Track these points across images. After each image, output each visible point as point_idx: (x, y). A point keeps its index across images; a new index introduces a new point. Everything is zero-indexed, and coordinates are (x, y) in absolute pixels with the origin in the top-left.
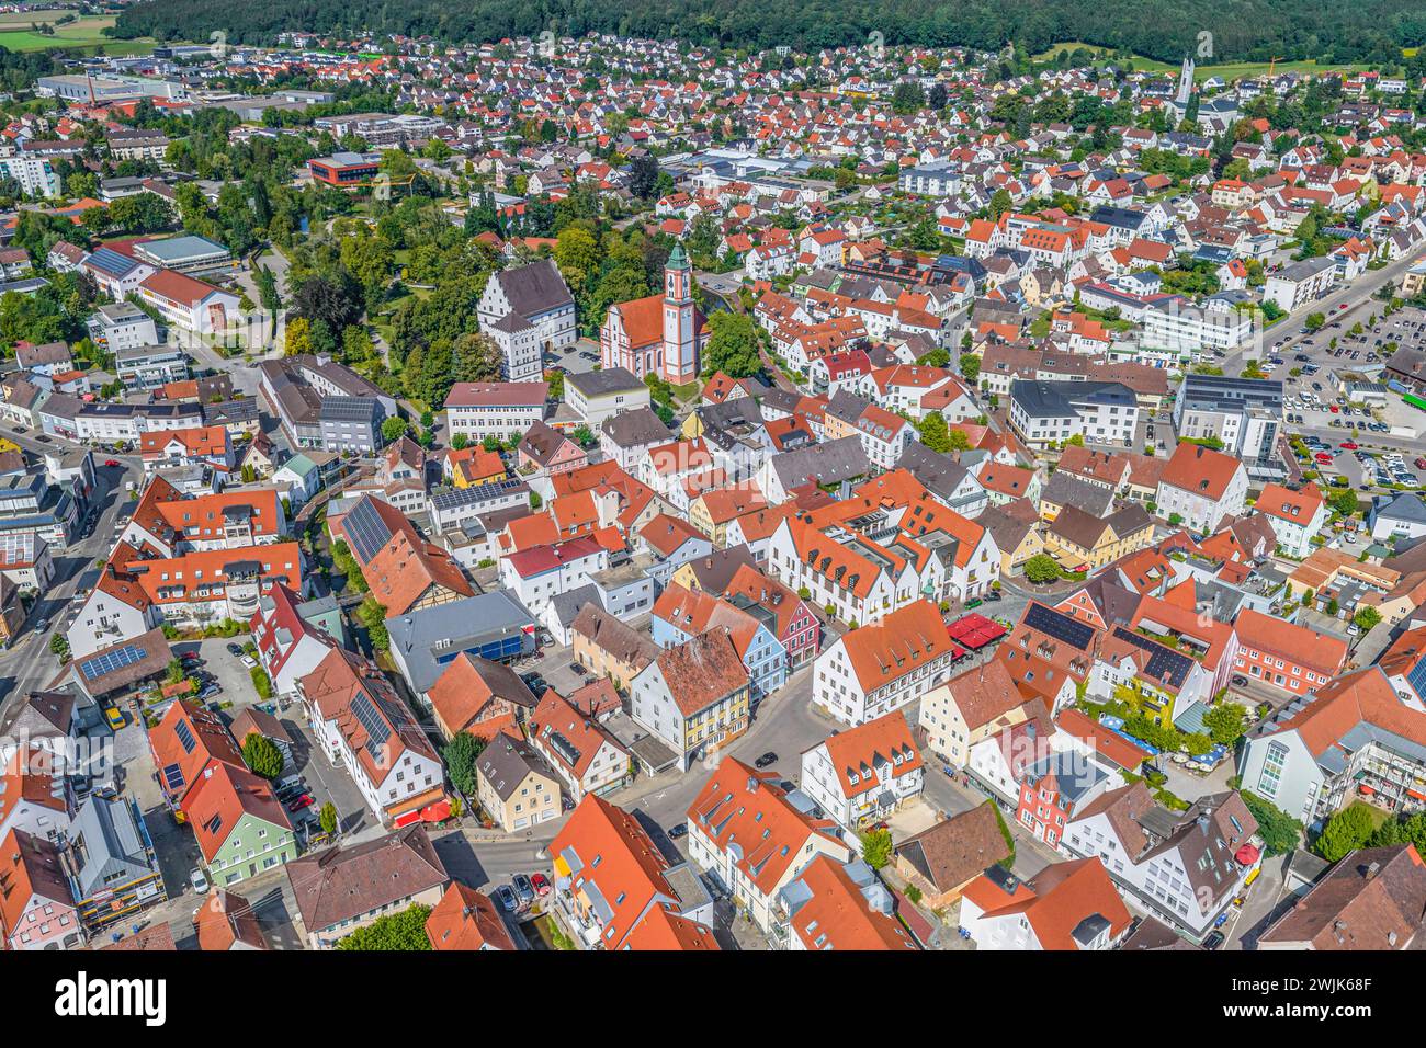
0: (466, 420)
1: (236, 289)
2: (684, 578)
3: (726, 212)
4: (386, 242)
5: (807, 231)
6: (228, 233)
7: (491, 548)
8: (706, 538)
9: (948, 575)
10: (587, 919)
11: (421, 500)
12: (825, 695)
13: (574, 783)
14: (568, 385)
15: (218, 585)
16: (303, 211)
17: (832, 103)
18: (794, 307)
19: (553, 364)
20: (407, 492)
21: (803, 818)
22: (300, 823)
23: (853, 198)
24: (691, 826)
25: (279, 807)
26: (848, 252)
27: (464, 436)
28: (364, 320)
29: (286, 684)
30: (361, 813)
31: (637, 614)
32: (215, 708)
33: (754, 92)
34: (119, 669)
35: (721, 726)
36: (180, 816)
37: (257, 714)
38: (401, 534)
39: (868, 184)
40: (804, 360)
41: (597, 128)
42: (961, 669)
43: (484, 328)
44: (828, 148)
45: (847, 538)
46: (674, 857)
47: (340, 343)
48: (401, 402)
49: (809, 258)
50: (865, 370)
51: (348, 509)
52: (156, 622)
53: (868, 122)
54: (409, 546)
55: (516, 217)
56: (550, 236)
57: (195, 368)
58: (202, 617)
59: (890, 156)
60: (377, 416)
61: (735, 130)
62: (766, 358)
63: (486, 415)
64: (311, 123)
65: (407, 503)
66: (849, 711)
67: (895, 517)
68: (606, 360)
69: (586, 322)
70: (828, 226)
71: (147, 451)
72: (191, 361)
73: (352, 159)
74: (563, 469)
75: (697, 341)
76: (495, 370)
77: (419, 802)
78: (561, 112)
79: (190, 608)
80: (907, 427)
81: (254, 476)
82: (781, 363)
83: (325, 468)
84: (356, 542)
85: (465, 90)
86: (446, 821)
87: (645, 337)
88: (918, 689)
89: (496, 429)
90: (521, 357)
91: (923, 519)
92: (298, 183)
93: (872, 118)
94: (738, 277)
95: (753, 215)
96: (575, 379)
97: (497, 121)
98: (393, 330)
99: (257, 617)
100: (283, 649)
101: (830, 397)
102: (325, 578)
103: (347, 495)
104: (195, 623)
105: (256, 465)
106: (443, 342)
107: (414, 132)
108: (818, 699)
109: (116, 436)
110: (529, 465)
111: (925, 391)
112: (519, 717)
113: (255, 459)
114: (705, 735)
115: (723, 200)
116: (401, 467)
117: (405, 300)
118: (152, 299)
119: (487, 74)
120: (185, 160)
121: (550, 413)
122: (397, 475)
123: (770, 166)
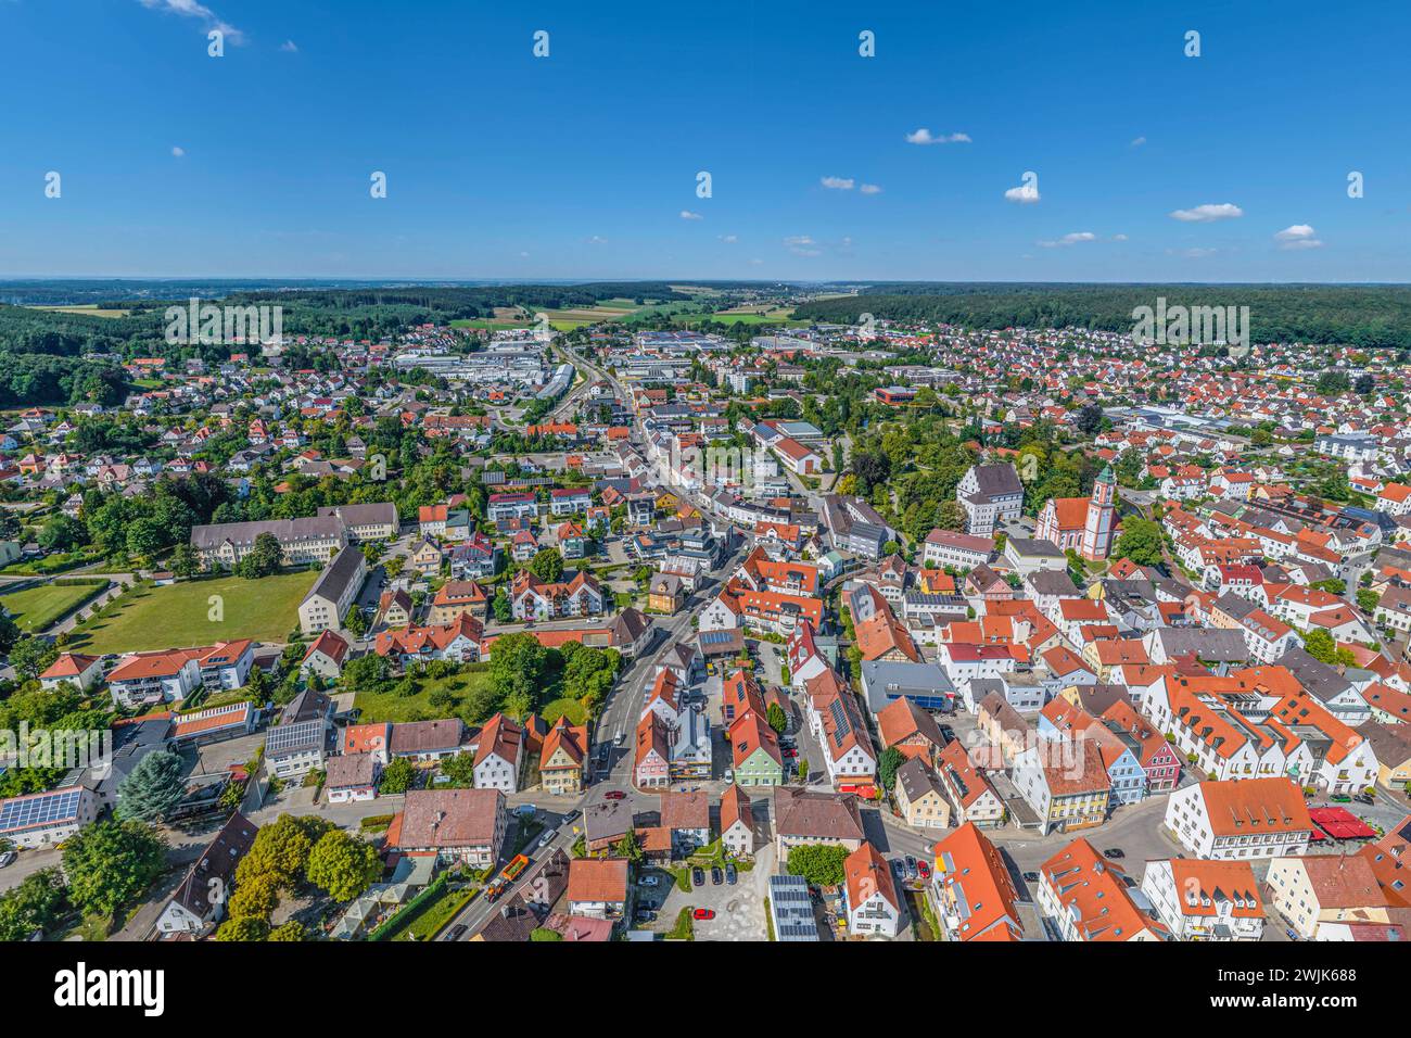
0: (935, 552)
1: (822, 453)
2: (1071, 696)
3: (1151, 449)
4: (910, 439)
5: (1219, 471)
6: (824, 423)
7: (936, 635)
8: (1094, 672)
9: (1317, 766)
10: (951, 909)
11: (899, 594)
12: (1177, 823)
13: (960, 810)
14: (1008, 544)
15: (776, 613)
16: (866, 416)
17: (1258, 382)
18: (1199, 524)
19: (1001, 529)
20: (891, 587)
21: (1140, 913)
22: (788, 765)
23: (1267, 452)
24: (1042, 877)
25: (778, 750)
26: (1255, 491)
27: (933, 562)
28: (887, 482)
29: (798, 680)
30: (822, 773)
31: (1029, 709)
32: (759, 681)
33: (1189, 370)
34: (719, 643)
35: (1080, 813)
36: (728, 735)
37: (779, 691)
38: (882, 612)
39: (1284, 443)
40: (1200, 563)
41: (1061, 385)
42: (1317, 850)
43: (960, 498)
44: (1250, 414)
45: (1217, 707)
46: (1025, 895)
47: (871, 492)
48: (899, 534)
49: (1218, 490)
50: (1257, 581)
51: (854, 589)
52: (741, 624)
53: (1290, 398)
54: (885, 620)
55: (994, 434)
56: (1015, 449)
57: (792, 492)
58: (764, 628)
59: (1308, 425)
60: (883, 539)
61: (1168, 395)
62: (1166, 555)
63: (950, 552)
64: (881, 369)
65: (889, 594)
66: (1197, 844)
67: (1268, 703)
68: (1039, 533)
69: (1030, 507)
70: (1240, 469)
71: (758, 531)
72: (791, 488)
73: (900, 390)
74: (994, 597)
75: (1111, 534)
76: (962, 526)
77: (858, 781)
78: (1038, 373)
79: (760, 622)
80: (1292, 634)
81: (808, 557)
82: (1180, 562)
83: (847, 562)
84: (855, 609)
85: (977, 356)
86: (872, 800)
87: (1072, 523)
88: (1270, 851)
89: (954, 562)
90: (980, 521)
91: (1295, 712)
92: (867, 400)
93: (1295, 395)
94: (1153, 495)
95: (1174, 454)
96: (1015, 542)
97: (993, 376)
98: (903, 490)
99: (792, 637)
100: (802, 659)
101: (1220, 596)
102: (833, 625)
103: (856, 580)
104: (760, 630)
105: (810, 551)
106: (932, 502)
107: (940, 378)
108: (1169, 823)
109: (746, 520)
110: (972, 590)
111: (1315, 609)
112: (932, 751)
113: (811, 548)
114: (1066, 814)
115: (1150, 441)
116: (891, 572)
117: (914, 474)
118: (779, 452)
119: (992, 348)
120: (812, 383)
121: (993, 560)
122: (887, 576)
123: (1194, 422)
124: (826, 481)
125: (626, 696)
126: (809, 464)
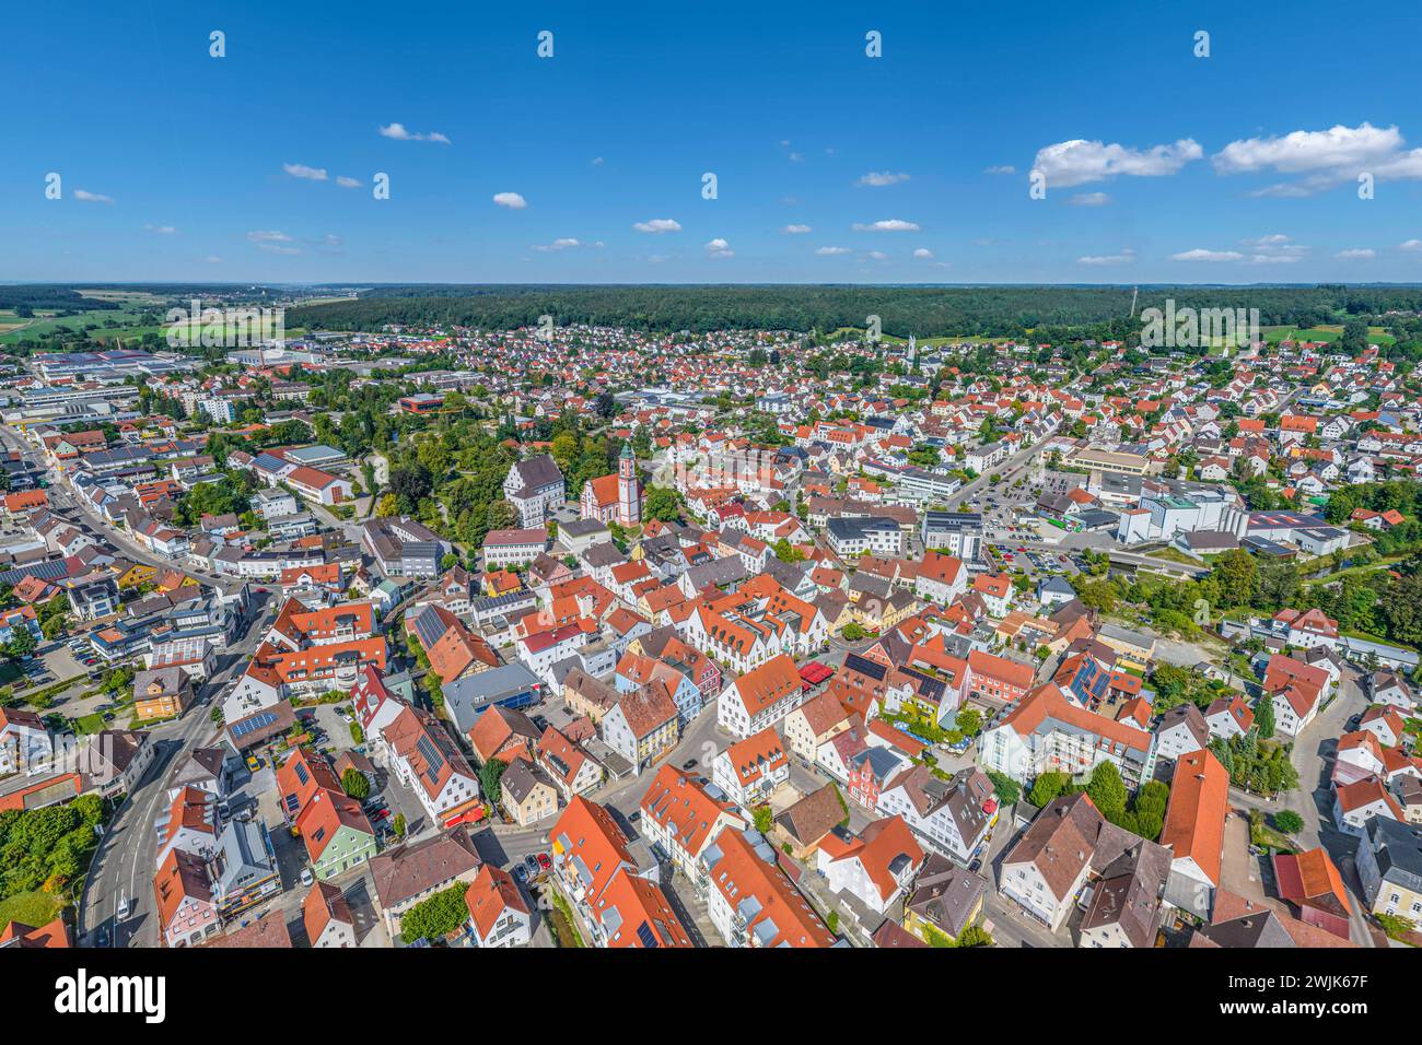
0: (496, 554)
1: (350, 477)
2: (635, 648)
3: (655, 424)
4: (447, 446)
5: (703, 434)
6: (346, 443)
7: (512, 634)
8: (648, 622)
9: (797, 638)
10: (575, 883)
11: (467, 605)
12: (726, 719)
13: (566, 788)
14: (560, 530)
15: (329, 668)
16: (394, 429)
17: (715, 361)
19: (551, 518)
20: (457, 601)
21: (715, 802)
22: (379, 830)
23: (729, 415)
24: (643, 812)
25: (366, 819)
26: (727, 446)
27: (495, 564)
28: (432, 494)
29: (373, 732)
30: (422, 819)
31: (605, 673)
32: (324, 752)
33: (669, 356)
34: (258, 728)
35: (661, 743)
36: (295, 831)
37: (353, 755)
38: (453, 628)
39: (738, 407)
40: (704, 510)
41: (577, 377)
42: (808, 698)
43: (508, 496)
44: (714, 387)
45: (735, 618)
46: (632, 834)
47: (416, 508)
48: (455, 544)
49: (705, 450)
50: (741, 515)
51: (418, 614)
52: (287, 696)
53: (736, 372)
54: (458, 636)
55: (528, 430)
56: (549, 440)
57: (321, 527)
58: (317, 690)
59: (749, 391)
60: (439, 553)
61: (658, 377)
62: (681, 510)
63: (509, 550)
64: (401, 376)
65: (457, 608)
66: (741, 728)
67: (763, 604)
68: (584, 514)
69: (572, 491)
70: (715, 431)
71: (285, 581)
72: (318, 523)
73: (427, 397)
74: (557, 582)
75: (639, 500)
76: (516, 523)
77: (462, 809)
78: (555, 368)
79: (310, 685)
80: (768, 548)
81: (358, 595)
82: (691, 512)
83: (404, 588)
84: (423, 635)
85: (497, 357)
86: (480, 821)
87: (607, 499)
88: (783, 712)
89: (515, 559)
90: (531, 514)
91: (780, 605)
92: (392, 412)
93: (738, 369)
94: (663, 462)
95: (671, 426)
96: (566, 526)
97: (516, 374)
98: (450, 499)
99: (355, 689)
100: (372, 709)
101: (721, 532)
102: (402, 660)
103: (418, 604)
104: (312, 695)
105: (358, 588)
106: (482, 506)
107: (465, 381)
108: (721, 722)
109: (266, 572)
110: (536, 580)
111: (776, 526)
112: (530, 746)
113: (358, 584)
114: (650, 750)
115: (652, 418)
116: (454, 585)
117: (458, 481)
118: (291, 483)
119: (510, 347)
120: (321, 400)
121: (549, 548)
122: (451, 590)
123: (680, 398)
124: (361, 507)
125: (125, 849)
126: (337, 492)
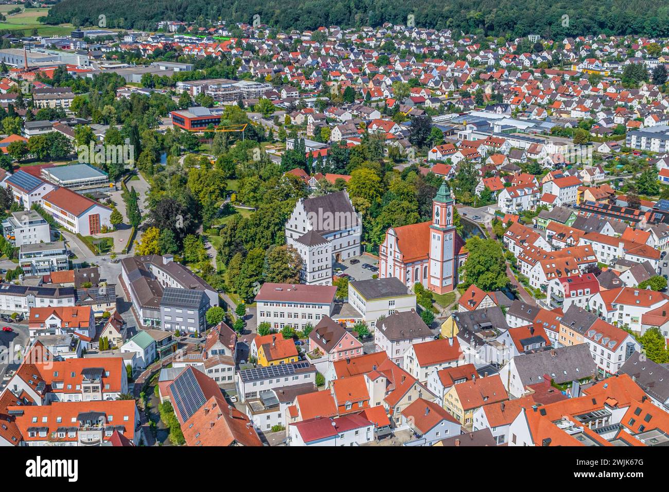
0: (270, 313)
1: (110, 204)
3: (484, 160)
4: (222, 173)
5: (548, 177)
7: (283, 416)
8: (457, 421)
11: (231, 373)
14: (351, 289)
15: (72, 430)
16: (163, 148)
17: (573, 78)
18: (537, 236)
19: (341, 272)
20: (220, 366)
26: (582, 194)
27: (268, 325)
28: (200, 231)
33: (509, 69)
38: (213, 400)
39: (601, 141)
40: (543, 279)
41: (386, 93)
43: (290, 241)
44: (568, 113)
45: (575, 430)
47: (181, 247)
48: (222, 295)
49: (550, 198)
50: (595, 290)
51: (175, 376)
53: (601, 93)
54: (218, 410)
55: (320, 158)
56: (345, 173)
57: (74, 261)
59: (619, 120)
60: (204, 305)
61: (493, 97)
62: (511, 276)
63: (286, 309)
64: (174, 86)
65: (220, 375)
67: (617, 415)
68: (383, 271)
69: (369, 240)
70: (567, 173)
71: (33, 322)
72: (72, 256)
73: (202, 112)
74: (343, 356)
75: (456, 260)
76: (298, 276)
78: (360, 81)
80: (629, 339)
81: (108, 346)
82: (524, 281)
83: (161, 343)
84: (179, 403)
85: (289, 64)
87: (414, 255)
89: (293, 321)
90: (316, 265)
91: (643, 419)
92: (162, 128)
93: (605, 90)
94: (492, 210)
95: (505, 162)
96: (358, 285)
97: (311, 87)
98: (221, 240)
101: (564, 311)
102: (153, 430)
103: (175, 365)
105: (110, 337)
106: (258, 251)
107: (249, 94)
109: (13, 309)
110: (317, 351)
111: (645, 310)
113: (110, 333)
115: (482, 150)
116: (218, 346)
117: (232, 217)
118: (50, 209)
119: (306, 52)
120: (84, 109)
121: (336, 311)
122: (214, 352)
123: (521, 125)
124: (120, 240)
126: (95, 219)
